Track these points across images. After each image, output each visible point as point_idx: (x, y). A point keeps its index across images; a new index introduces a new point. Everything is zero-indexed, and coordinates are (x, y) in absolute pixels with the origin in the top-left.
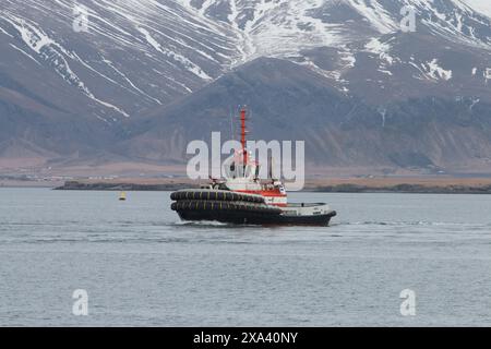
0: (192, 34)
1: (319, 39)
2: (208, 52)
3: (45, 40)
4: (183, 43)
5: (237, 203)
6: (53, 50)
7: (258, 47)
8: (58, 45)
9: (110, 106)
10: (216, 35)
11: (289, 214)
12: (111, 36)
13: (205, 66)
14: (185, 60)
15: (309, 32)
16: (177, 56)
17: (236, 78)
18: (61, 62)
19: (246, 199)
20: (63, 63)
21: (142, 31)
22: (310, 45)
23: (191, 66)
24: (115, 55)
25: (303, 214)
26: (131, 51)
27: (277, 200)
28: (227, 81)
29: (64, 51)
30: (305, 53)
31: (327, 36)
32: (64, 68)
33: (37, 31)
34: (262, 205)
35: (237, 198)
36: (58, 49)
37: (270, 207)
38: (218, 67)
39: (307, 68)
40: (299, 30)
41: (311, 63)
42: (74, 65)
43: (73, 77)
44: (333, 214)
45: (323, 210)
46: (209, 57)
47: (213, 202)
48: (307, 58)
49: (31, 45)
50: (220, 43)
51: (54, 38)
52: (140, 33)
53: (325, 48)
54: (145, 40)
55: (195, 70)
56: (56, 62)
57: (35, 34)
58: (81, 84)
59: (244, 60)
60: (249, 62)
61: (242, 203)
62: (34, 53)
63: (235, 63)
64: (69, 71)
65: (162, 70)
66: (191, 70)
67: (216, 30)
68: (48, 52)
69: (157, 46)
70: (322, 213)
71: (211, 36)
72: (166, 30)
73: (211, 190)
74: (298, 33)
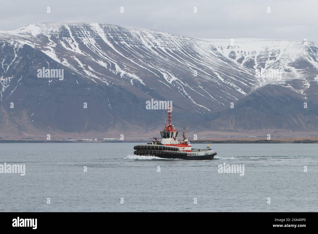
0: (238, 74)
1: (293, 76)
2: (245, 82)
3: (174, 78)
4: (234, 79)
5: (165, 151)
6: (177, 82)
7: (267, 80)
8: (179, 80)
9: (202, 106)
10: (248, 75)
11: (192, 155)
12: (202, 76)
13: (244, 89)
14: (235, 86)
15: (289, 73)
16: (231, 84)
17: (258, 94)
18: (181, 87)
19: (169, 149)
20: (182, 88)
21: (216, 73)
22: (290, 79)
23: (238, 89)
24: (205, 84)
25: (199, 155)
26: (211, 82)
27: (186, 148)
28: (253, 95)
29: (182, 83)
30: (288, 82)
31: (297, 74)
32: (182, 91)
33: (170, 74)
34: (178, 152)
35: (164, 148)
36: (180, 82)
37: (182, 152)
38: (249, 89)
39: (289, 89)
40: (285, 72)
41: (291, 87)
42: (186, 89)
43: (186, 94)
44: (215, 154)
45: (210, 153)
46: (246, 84)
47: (153, 151)
48: (289, 84)
49: (168, 80)
50: (250, 78)
51: (178, 77)
52: (215, 74)
53: (296, 80)
54: (217, 78)
55: (239, 90)
56: (179, 88)
57: (170, 76)
58: (190, 97)
59: (261, 85)
60: (263, 87)
61: (167, 151)
62: (169, 84)
63: (257, 87)
64: (184, 91)
65: (225, 90)
66: (237, 90)
67: (248, 73)
68: (175, 84)
69: (222, 80)
70: (209, 154)
71: (246, 75)
72: (226, 73)
73: (153, 145)
74: (284, 73)
